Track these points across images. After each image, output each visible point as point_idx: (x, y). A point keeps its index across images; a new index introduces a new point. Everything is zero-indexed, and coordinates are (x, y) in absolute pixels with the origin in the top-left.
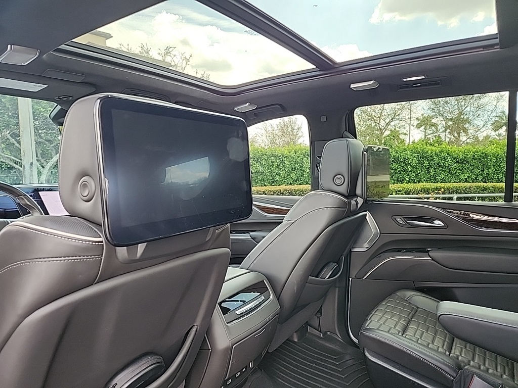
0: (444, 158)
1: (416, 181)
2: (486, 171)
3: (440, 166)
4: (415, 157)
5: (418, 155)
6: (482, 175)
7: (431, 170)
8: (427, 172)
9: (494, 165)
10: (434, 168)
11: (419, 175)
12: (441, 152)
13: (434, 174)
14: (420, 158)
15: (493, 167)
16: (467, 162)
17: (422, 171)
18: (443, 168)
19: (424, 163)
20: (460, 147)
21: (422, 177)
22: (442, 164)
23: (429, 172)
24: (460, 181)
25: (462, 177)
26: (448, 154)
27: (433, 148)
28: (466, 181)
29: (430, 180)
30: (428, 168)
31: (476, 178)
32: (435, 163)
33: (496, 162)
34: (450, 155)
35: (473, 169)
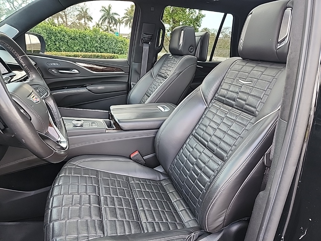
0: (64, 35)
1: (48, 50)
2: (86, 46)
3: (62, 40)
4: (45, 32)
5: (47, 32)
6: (85, 48)
7: (57, 43)
8: (54, 44)
9: (90, 42)
10: (59, 42)
11: (50, 46)
12: (62, 31)
13: (59, 45)
14: (49, 34)
15: (89, 43)
16: (77, 39)
17: (51, 43)
18: (63, 42)
19: (52, 37)
20: (71, 29)
21: (52, 47)
22: (63, 39)
23: (56, 44)
24: (74, 52)
25: (75, 48)
26: (65, 33)
27: (56, 27)
28: (77, 51)
29: (57, 50)
30: (55, 41)
31: (82, 50)
32: (58, 38)
33: (91, 41)
34: (67, 34)
35: (80, 44)
